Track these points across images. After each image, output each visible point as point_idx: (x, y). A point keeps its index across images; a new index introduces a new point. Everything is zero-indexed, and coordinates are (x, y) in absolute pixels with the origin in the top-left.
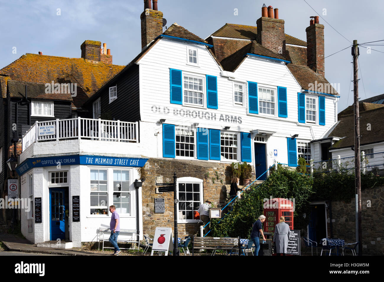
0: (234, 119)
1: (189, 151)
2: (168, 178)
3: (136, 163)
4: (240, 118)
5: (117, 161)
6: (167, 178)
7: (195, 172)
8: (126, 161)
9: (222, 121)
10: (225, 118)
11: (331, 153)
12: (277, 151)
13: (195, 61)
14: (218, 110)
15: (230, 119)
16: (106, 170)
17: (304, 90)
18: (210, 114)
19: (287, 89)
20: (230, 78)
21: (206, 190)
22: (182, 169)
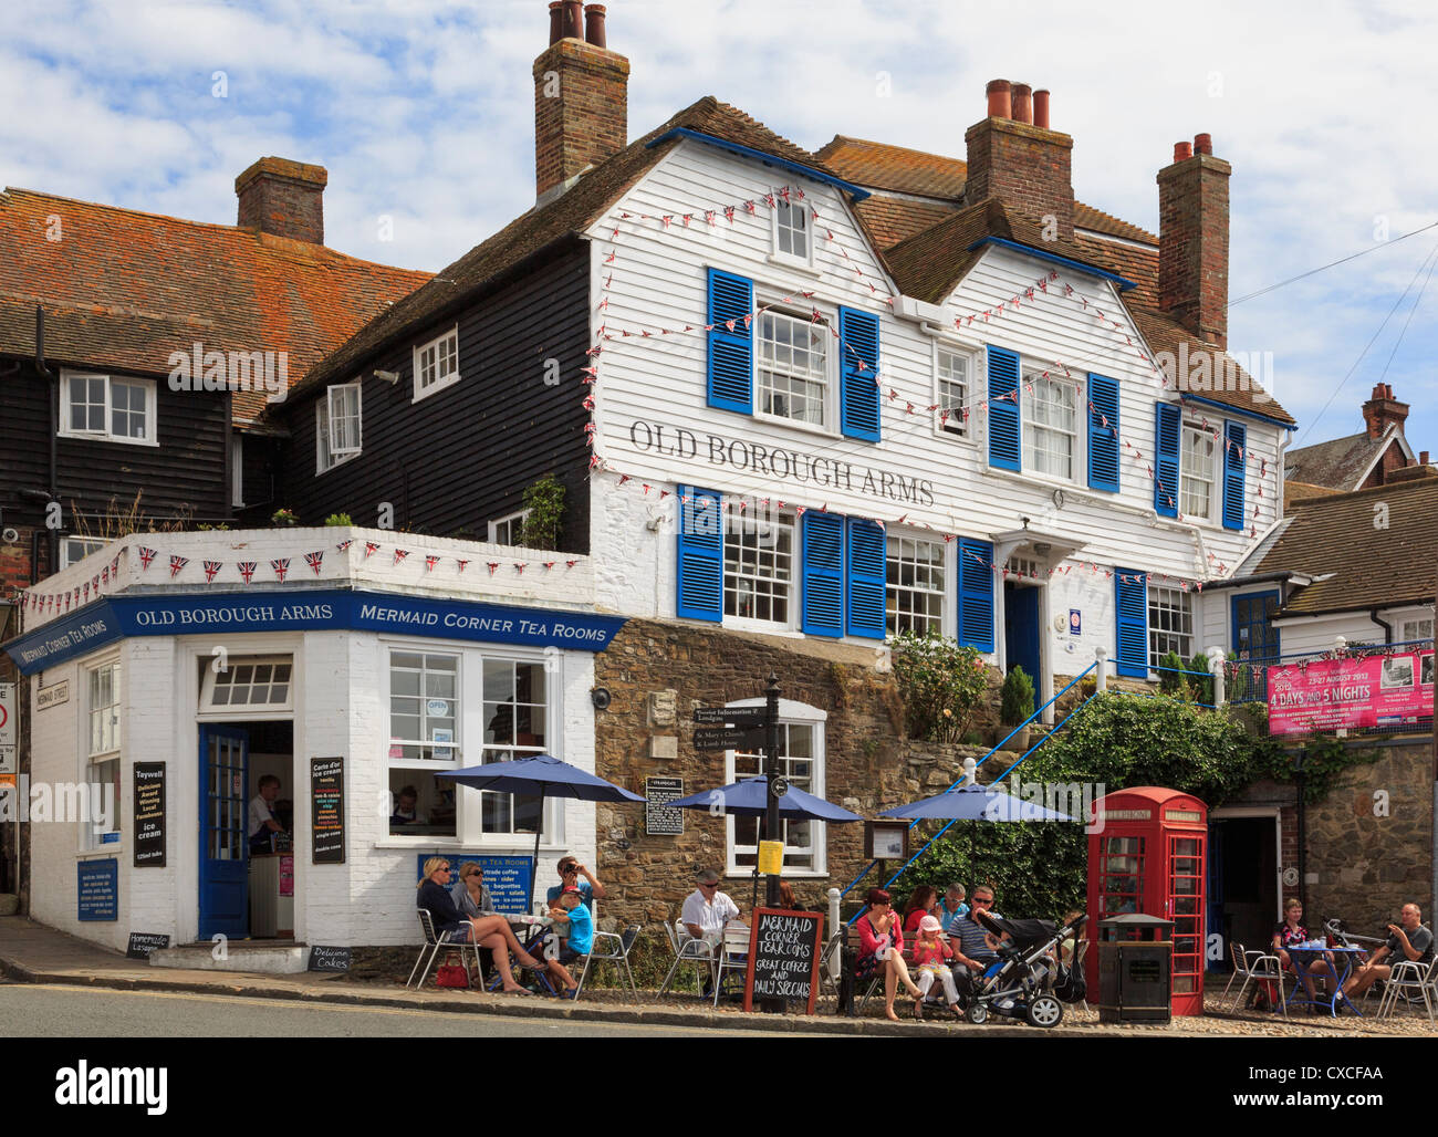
0: (934, 484)
1: (769, 598)
2: (695, 698)
6: (693, 701)
7: (799, 679)
9: (893, 489)
10: (903, 481)
11: (1277, 630)
12: (1079, 614)
13: (801, 251)
14: (879, 446)
15: (922, 484)
16: (455, 658)
17: (1177, 396)
19: (1121, 385)
20: (925, 328)
21: (838, 750)
22: (749, 666)
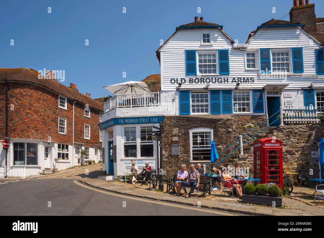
0: (246, 80)
1: (204, 108)
2: (182, 129)
3: (156, 120)
4: (252, 79)
5: (141, 120)
7: (207, 123)
8: (147, 119)
9: (233, 83)
10: (237, 81)
14: (230, 75)
15: (242, 80)
17: (322, 47)
18: (223, 79)
19: (303, 48)
20: (241, 49)
21: (216, 136)
22: (195, 122)
